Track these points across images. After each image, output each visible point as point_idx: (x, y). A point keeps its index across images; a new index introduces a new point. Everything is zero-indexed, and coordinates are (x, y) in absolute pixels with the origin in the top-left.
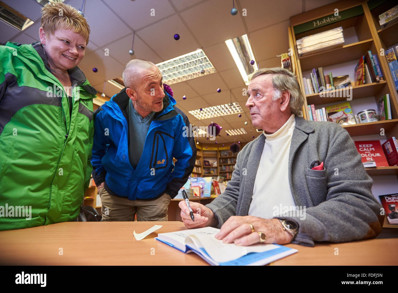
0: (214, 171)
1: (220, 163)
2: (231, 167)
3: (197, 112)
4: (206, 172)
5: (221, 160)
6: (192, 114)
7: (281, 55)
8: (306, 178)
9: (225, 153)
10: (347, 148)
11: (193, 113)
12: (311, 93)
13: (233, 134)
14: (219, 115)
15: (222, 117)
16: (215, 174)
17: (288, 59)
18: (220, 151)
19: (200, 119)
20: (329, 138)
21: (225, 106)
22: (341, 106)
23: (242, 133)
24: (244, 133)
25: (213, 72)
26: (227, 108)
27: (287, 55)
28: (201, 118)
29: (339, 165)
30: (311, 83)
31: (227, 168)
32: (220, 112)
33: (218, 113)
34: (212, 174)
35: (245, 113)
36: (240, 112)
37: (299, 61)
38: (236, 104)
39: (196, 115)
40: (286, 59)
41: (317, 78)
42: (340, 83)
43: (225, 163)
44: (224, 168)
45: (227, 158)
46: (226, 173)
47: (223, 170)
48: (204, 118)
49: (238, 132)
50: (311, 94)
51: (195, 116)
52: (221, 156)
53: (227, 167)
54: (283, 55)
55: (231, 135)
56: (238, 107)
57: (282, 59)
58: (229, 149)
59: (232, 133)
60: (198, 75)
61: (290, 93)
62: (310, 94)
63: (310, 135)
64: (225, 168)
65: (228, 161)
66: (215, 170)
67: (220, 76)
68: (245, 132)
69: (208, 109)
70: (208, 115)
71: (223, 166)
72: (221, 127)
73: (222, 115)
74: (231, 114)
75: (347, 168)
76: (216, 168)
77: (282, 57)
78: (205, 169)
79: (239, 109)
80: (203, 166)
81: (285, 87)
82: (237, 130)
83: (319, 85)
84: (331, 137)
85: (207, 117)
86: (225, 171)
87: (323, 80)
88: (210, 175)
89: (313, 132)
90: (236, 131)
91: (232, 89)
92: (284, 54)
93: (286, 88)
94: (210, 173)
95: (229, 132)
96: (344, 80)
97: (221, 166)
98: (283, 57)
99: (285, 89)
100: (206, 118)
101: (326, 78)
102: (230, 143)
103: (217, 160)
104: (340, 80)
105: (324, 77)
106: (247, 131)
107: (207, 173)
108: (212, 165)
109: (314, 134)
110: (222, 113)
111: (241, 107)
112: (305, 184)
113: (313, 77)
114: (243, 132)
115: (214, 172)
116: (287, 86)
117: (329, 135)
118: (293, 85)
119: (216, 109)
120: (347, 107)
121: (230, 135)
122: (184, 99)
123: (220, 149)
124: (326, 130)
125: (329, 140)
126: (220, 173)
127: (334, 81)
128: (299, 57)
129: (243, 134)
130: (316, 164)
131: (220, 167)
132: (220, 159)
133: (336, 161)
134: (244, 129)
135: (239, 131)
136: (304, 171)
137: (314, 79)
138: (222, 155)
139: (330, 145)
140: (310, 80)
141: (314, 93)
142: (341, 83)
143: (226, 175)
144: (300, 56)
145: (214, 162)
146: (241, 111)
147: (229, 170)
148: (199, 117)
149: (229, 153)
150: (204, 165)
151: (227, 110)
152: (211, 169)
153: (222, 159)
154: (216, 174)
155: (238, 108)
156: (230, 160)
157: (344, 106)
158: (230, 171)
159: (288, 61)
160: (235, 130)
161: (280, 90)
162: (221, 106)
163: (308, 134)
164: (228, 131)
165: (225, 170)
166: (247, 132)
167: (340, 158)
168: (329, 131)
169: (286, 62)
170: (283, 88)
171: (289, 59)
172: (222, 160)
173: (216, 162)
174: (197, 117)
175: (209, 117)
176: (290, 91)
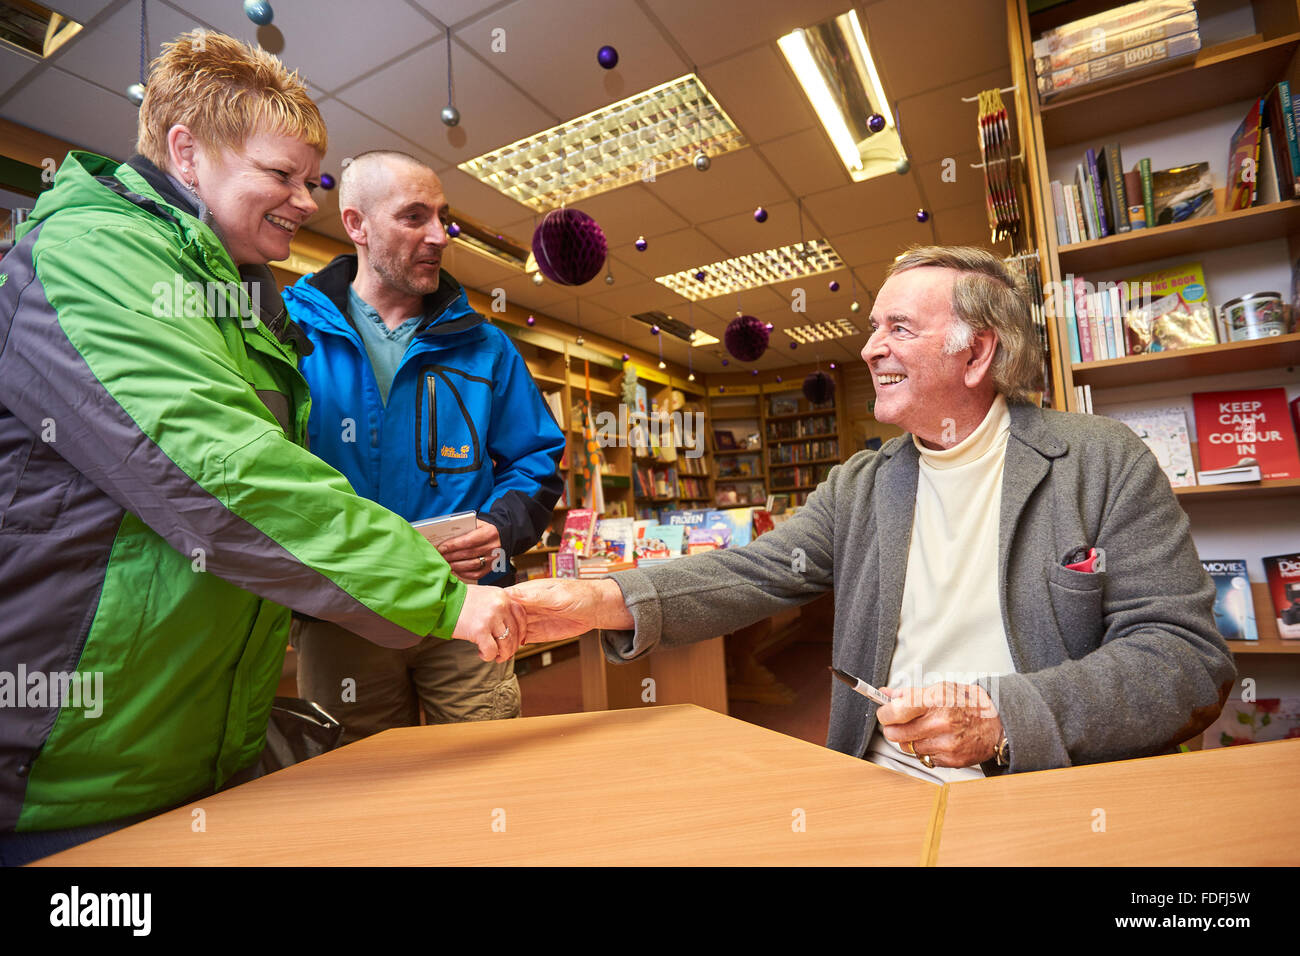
0: (750, 463)
1: (768, 438)
2: (808, 446)
3: (683, 279)
4: (727, 469)
5: (773, 426)
6: (668, 284)
7: (979, 97)
8: (1049, 590)
9: (786, 403)
10: (1155, 505)
11: (671, 281)
12: (1077, 240)
13: (812, 339)
14: (760, 283)
15: (770, 286)
16: (753, 476)
17: (1002, 115)
18: (768, 396)
19: (694, 299)
20: (1108, 474)
21: (779, 252)
22: (1176, 274)
23: (840, 334)
24: (850, 333)
25: (737, 146)
26: (786, 259)
27: (997, 100)
28: (698, 296)
29: (1134, 556)
30: (1078, 200)
31: (795, 453)
32: (763, 273)
33: (757, 275)
34: (745, 473)
35: (852, 270)
36: (832, 265)
37: (1038, 120)
38: (820, 243)
39: (680, 287)
40: (996, 114)
41: (1098, 186)
42: (1176, 193)
43: (786, 436)
44: (783, 452)
45: (794, 419)
46: (793, 467)
47: (781, 461)
48: (709, 294)
49: (826, 332)
50: (1076, 244)
51: (678, 291)
52: (771, 412)
53: (793, 447)
54: (983, 98)
55: (803, 341)
56: (825, 252)
57: (982, 115)
58: (800, 387)
59: (806, 336)
60: (685, 160)
61: (1000, 339)
62: (1073, 242)
63: (1058, 464)
64: (789, 451)
65: (796, 428)
66: (756, 459)
67: (762, 156)
68: (853, 331)
69: (723, 266)
70: (723, 284)
71: (779, 445)
72: (769, 326)
73: (771, 280)
74: (802, 276)
75: (1153, 564)
76: (758, 453)
77: (982, 105)
78: (722, 459)
79: (831, 259)
80: (714, 449)
81: (986, 318)
82: (822, 325)
83: (1102, 210)
84: (1114, 471)
85: (720, 291)
86: (789, 464)
87: (1120, 192)
88: (738, 477)
89: (1065, 455)
90: (822, 329)
91: (804, 197)
92: (987, 94)
93: (989, 322)
94: (737, 471)
95: (797, 334)
96: (1190, 182)
97: (773, 446)
98: (988, 102)
99: (987, 325)
100: (715, 294)
101: (1130, 184)
102: (800, 367)
103: (760, 429)
104: (1179, 181)
105: (1123, 177)
106: (857, 328)
107: (728, 474)
108: (743, 445)
109: (1066, 460)
110: (772, 276)
111: (837, 252)
112: (1047, 604)
113: (1086, 179)
114: (846, 329)
115: (751, 468)
116: (995, 315)
117: (1108, 465)
118: (1011, 314)
119: (751, 265)
120: (1193, 278)
121: (800, 343)
122: (642, 248)
123: (769, 388)
124: (1099, 450)
125: (1108, 479)
126: (772, 470)
127: (1153, 190)
128: (1040, 103)
129: (846, 337)
130: (1081, 555)
131: (770, 451)
132: (769, 422)
133: (1126, 544)
134: (849, 320)
135: (832, 327)
136: (1045, 568)
137: (1087, 187)
138: (775, 409)
139: (1111, 496)
140: (1076, 187)
141: (1088, 238)
142: (1179, 193)
143: (791, 474)
144: (1043, 101)
145: (751, 436)
146: (838, 265)
147: (800, 458)
148: (690, 293)
149: (799, 401)
150: (717, 447)
151: (787, 266)
152: (741, 458)
153: (777, 421)
154: (758, 474)
155: (825, 257)
156: (803, 425)
157: (1183, 276)
158: (803, 462)
159: (1001, 122)
160: (818, 326)
161: (972, 324)
162: (766, 255)
163: (1051, 459)
164: (793, 330)
165: (789, 460)
166: (860, 330)
167: (1137, 538)
168: (1107, 452)
169: (996, 126)
170: (983, 322)
171: (1006, 113)
172: (777, 426)
173: (758, 436)
174: (686, 295)
175: (727, 291)
176: (998, 331)
